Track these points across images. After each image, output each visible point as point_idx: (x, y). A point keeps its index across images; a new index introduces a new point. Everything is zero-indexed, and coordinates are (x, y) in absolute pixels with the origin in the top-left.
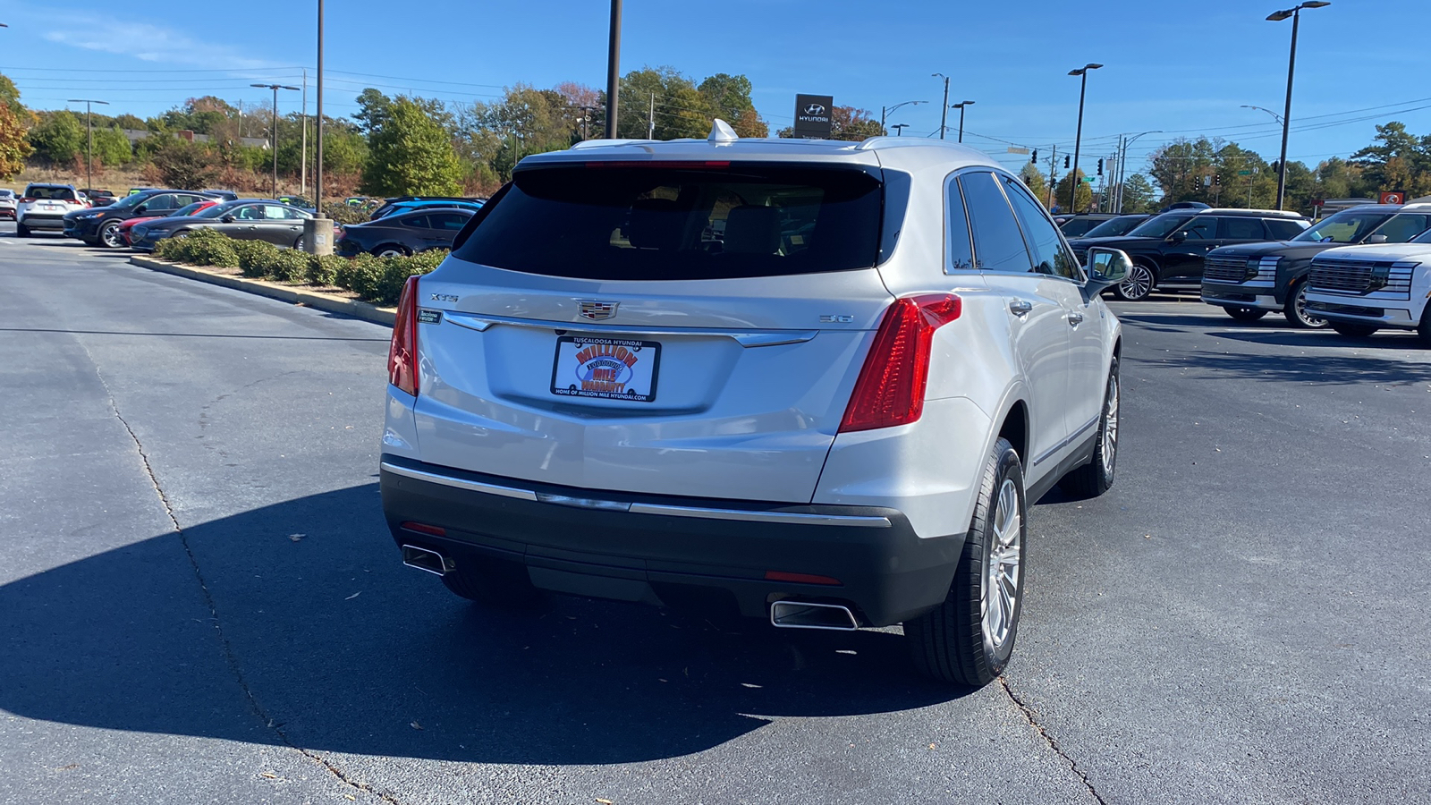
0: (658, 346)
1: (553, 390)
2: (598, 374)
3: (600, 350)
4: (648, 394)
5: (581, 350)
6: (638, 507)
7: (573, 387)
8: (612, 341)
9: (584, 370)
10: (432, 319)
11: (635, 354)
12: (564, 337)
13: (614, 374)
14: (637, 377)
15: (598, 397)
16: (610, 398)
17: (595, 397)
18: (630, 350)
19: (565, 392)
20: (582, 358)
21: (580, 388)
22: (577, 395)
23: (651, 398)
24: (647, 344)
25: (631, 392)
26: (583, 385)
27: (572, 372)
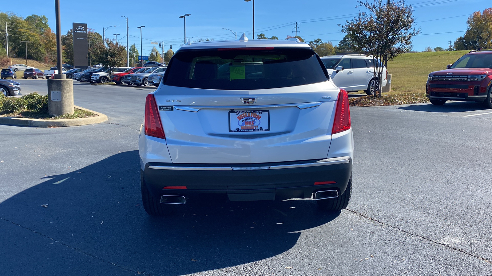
0: (268, 111)
1: (230, 131)
2: (247, 123)
3: (246, 115)
4: (268, 128)
5: (239, 115)
6: (272, 167)
7: (238, 129)
8: (251, 111)
9: (241, 122)
10: (168, 109)
11: (260, 115)
12: (232, 111)
13: (253, 122)
14: (263, 122)
15: (249, 131)
16: (253, 131)
17: (248, 131)
18: (258, 114)
19: (236, 131)
20: (239, 118)
21: (240, 129)
22: (240, 131)
23: (269, 130)
24: (264, 111)
25: (261, 128)
26: (241, 128)
27: (236, 123)
